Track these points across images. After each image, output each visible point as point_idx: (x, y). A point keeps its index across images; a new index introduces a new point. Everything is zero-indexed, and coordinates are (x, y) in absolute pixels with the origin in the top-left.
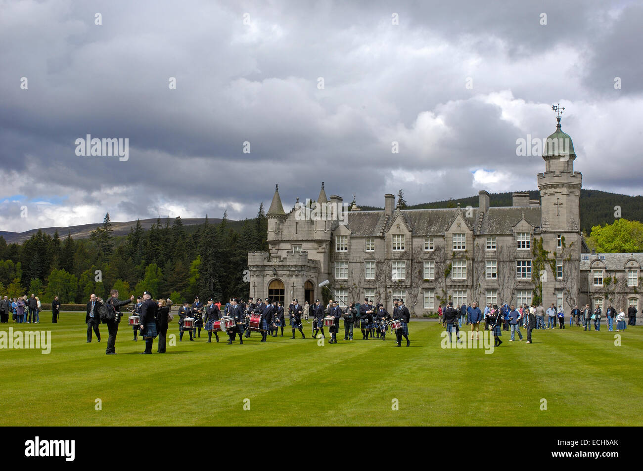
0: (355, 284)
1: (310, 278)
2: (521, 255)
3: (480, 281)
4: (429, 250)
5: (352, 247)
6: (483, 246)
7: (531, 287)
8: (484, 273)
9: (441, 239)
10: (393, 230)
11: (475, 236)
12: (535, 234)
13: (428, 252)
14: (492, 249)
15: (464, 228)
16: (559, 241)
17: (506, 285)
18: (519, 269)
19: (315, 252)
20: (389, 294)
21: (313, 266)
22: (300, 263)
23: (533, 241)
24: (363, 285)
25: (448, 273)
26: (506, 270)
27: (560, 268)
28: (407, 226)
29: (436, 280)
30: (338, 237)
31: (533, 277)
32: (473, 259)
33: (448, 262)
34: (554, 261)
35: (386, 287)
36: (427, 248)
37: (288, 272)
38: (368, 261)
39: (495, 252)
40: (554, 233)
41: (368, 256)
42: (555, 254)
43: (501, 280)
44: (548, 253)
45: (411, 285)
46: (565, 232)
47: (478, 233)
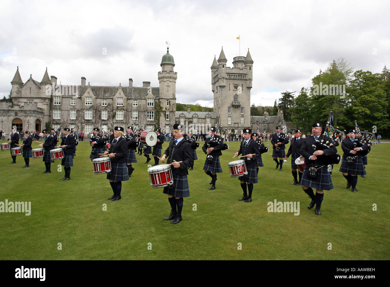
0: (64, 122)
1: (38, 118)
2: (149, 109)
3: (130, 120)
4: (105, 105)
5: (63, 102)
6: (132, 104)
7: (154, 124)
8: (132, 117)
9: (111, 100)
10: (86, 94)
11: (128, 99)
12: (156, 99)
13: (104, 106)
14: (135, 106)
15: (122, 94)
16: (168, 103)
17: (142, 123)
18: (148, 115)
19: (41, 104)
20: (83, 127)
21: (40, 111)
22: (33, 109)
23: (155, 103)
24: (69, 122)
25: (114, 116)
26: (142, 116)
27: (168, 115)
28: (94, 93)
29: (108, 119)
30: (55, 97)
31: (155, 119)
32: (127, 110)
33: (114, 111)
34: (165, 112)
35: (82, 123)
36: (103, 104)
37: (25, 114)
38: (72, 110)
39: (137, 107)
40: (166, 99)
41: (72, 107)
42: (166, 108)
43: (140, 121)
44: (163, 108)
45: (95, 122)
46: (171, 99)
47: (129, 98)
